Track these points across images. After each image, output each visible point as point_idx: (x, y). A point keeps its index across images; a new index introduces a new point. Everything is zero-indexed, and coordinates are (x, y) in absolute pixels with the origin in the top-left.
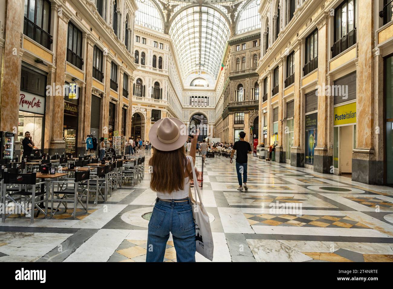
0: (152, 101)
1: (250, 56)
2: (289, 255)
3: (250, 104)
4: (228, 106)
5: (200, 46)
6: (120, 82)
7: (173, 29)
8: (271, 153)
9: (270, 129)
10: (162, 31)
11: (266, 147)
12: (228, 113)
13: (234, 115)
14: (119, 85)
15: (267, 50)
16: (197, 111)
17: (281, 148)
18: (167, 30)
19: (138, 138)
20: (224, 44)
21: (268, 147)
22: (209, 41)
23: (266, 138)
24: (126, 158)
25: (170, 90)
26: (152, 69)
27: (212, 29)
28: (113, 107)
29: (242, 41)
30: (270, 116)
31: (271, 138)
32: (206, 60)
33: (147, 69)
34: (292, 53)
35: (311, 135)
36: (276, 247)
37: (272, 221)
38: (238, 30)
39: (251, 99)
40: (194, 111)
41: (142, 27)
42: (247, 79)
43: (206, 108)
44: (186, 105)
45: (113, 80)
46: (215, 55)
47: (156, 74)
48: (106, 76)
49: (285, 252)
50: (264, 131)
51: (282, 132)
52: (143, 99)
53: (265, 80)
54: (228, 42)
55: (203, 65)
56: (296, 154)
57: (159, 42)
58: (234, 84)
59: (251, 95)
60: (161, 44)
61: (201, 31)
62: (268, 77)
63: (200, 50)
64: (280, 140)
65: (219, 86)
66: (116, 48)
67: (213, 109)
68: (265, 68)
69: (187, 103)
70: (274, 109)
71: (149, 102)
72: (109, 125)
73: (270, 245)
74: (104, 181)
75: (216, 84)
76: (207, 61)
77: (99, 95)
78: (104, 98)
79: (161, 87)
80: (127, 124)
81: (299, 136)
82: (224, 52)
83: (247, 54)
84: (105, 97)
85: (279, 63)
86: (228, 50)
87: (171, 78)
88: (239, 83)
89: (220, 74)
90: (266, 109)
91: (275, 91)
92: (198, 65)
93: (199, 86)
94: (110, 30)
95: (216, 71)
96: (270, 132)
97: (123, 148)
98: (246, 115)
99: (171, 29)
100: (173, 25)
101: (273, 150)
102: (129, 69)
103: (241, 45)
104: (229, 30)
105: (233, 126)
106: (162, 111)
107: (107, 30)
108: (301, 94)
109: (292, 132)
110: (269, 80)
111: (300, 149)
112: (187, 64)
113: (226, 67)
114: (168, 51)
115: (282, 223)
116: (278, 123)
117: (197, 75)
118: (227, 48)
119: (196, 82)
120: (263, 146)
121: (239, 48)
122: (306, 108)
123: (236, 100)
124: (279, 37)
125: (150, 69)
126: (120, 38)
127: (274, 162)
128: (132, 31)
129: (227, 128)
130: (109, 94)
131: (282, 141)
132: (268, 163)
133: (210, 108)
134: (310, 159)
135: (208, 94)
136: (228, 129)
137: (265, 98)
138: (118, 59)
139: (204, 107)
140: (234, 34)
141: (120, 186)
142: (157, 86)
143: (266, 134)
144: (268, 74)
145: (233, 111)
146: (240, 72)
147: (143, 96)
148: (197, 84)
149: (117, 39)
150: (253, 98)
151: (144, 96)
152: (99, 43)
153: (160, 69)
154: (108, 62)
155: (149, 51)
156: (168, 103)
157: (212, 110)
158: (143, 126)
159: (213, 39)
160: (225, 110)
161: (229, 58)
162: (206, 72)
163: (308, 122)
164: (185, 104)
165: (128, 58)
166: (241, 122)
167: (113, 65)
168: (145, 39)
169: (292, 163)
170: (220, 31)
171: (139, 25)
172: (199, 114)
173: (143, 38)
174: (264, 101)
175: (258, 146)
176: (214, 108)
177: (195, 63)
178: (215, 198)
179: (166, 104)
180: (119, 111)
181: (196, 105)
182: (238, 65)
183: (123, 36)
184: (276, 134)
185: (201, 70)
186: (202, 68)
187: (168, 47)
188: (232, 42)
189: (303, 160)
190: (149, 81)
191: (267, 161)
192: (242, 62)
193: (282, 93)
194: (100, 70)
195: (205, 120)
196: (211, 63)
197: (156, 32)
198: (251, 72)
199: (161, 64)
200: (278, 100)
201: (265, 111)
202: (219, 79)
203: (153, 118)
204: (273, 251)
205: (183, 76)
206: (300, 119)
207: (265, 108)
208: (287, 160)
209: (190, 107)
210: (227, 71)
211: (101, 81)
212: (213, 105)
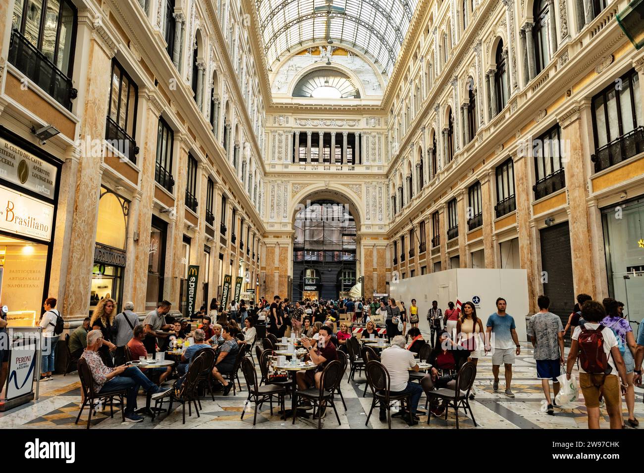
40: (308, 184)
43: (352, 171)
44: (280, 162)
67: (380, 176)
69: (283, 155)
75: (387, 88)
117: (315, 58)
119: (316, 85)
133: (369, 171)
135: (361, 125)
157: (375, 182)
162: (350, 47)
164: (276, 161)
176: (384, 171)
212: (377, 163)
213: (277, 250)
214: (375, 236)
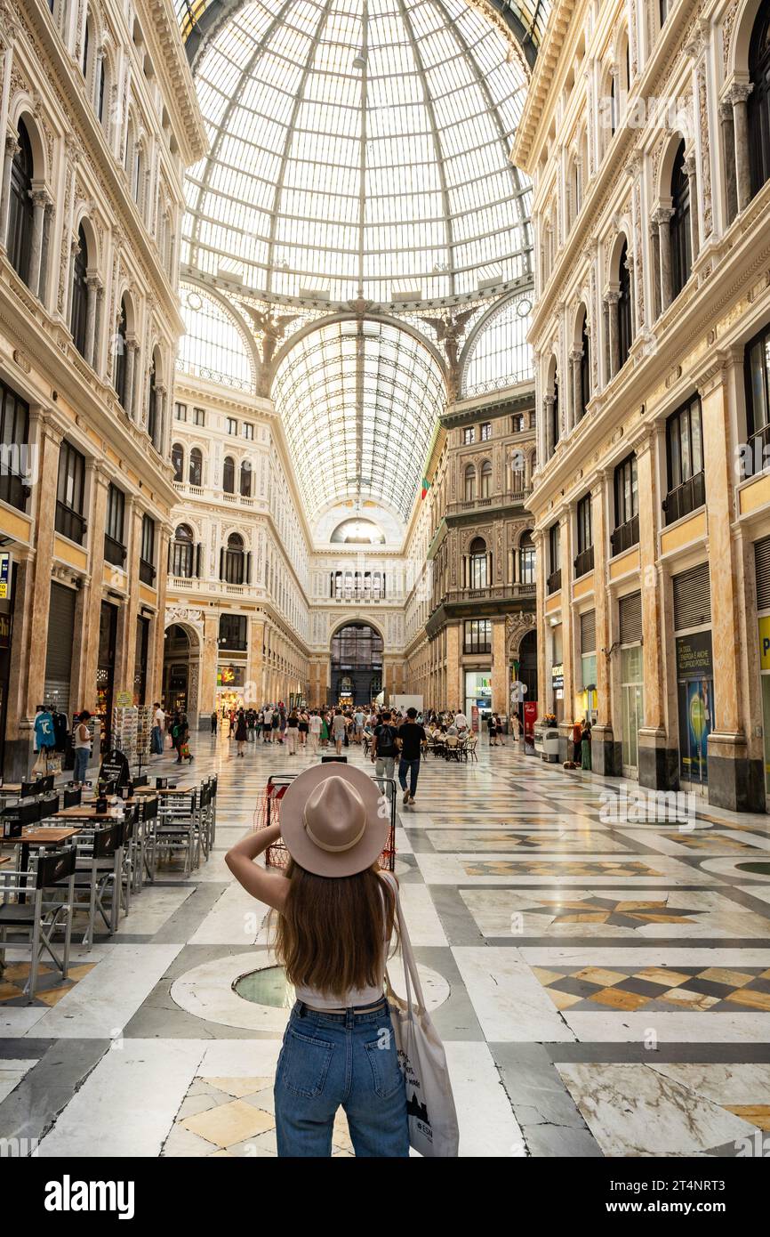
0: (222, 591)
1: (504, 458)
2: (691, 1119)
3: (509, 595)
4: (443, 601)
5: (360, 429)
6: (133, 543)
7: (281, 383)
8: (577, 746)
9: (572, 675)
10: (250, 388)
11: (563, 727)
12: (446, 622)
13: (461, 626)
14: (128, 551)
15: (556, 448)
16: (350, 615)
17: (608, 731)
18: (264, 386)
19: (180, 699)
20: (428, 425)
21: (570, 728)
22: (384, 416)
23: (562, 701)
24: (164, 783)
25: (274, 555)
26: (221, 497)
27: (394, 382)
28: (111, 615)
29: (480, 417)
30: (571, 637)
31: (577, 700)
32: (375, 468)
33: (207, 497)
34: (630, 458)
35: (696, 697)
36: (648, 1090)
37: (618, 993)
38: (468, 384)
39: (511, 580)
40: (341, 615)
41: (192, 377)
42: (498, 524)
43: (377, 605)
44: (320, 597)
45: (112, 536)
46: (403, 453)
47: (234, 511)
48: (94, 528)
49: (675, 1107)
50: (554, 679)
51: (608, 684)
52: (195, 585)
53: (553, 530)
54: (440, 417)
55: (369, 483)
56: (654, 752)
57: (242, 420)
58: (460, 539)
59: (511, 568)
60: (247, 424)
61: (362, 388)
62: (562, 523)
63: (360, 442)
64: (602, 707)
65: (416, 542)
66: (124, 446)
67: (399, 608)
68: (552, 498)
69: (323, 592)
70: (582, 617)
71: (212, 593)
72: (100, 667)
73: (626, 1081)
74: (111, 871)
75: (406, 535)
76: (380, 470)
77: (73, 581)
78: (86, 589)
79: (246, 549)
80: (151, 663)
81: (661, 697)
82: (430, 447)
83: (495, 452)
84: (89, 587)
85: (594, 484)
86: (440, 442)
87: (275, 522)
88: (472, 536)
89: (418, 507)
90: (557, 614)
91: (583, 564)
92: (354, 480)
93: (356, 541)
94: (106, 394)
95: (406, 499)
96: (572, 682)
97: (145, 741)
98: (496, 627)
99: (276, 381)
100: (281, 371)
101: (583, 735)
102: (158, 502)
103: (476, 426)
104: (443, 385)
105: (460, 660)
106: (249, 619)
107: (99, 394)
108: (662, 575)
109: (637, 684)
110: (563, 530)
111: (665, 737)
112: (321, 479)
113: (436, 489)
114: (269, 444)
115: (648, 999)
116: (595, 656)
117: (349, 509)
118: (439, 435)
119: (349, 531)
120: (553, 724)
121: (471, 436)
122: (676, 616)
123: (468, 585)
124: (588, 413)
125: (216, 495)
126: (133, 417)
127: (588, 772)
128: (169, 394)
129: (442, 666)
130: (99, 579)
131: (609, 712)
132: (573, 777)
133: (391, 605)
134: (695, 766)
135: (384, 566)
136: (445, 668)
137: (554, 584)
138: (130, 477)
139: (372, 603)
140: (457, 397)
141: (149, 875)
142: (235, 546)
143: (562, 688)
144: (561, 516)
145: (460, 617)
146: (476, 504)
147: (194, 576)
148: (352, 536)
149: (125, 419)
150: (517, 579)
151: (198, 575)
152: (78, 433)
153: (246, 497)
154: (99, 486)
155: (213, 444)
156: (267, 596)
157: (395, 613)
158: (194, 664)
159: (398, 408)
160: (434, 612)
161: (445, 462)
162: (377, 501)
163: (684, 657)
164: (318, 596)
165: (157, 470)
166: (484, 649)
167: (114, 492)
168: (203, 411)
169: (643, 779)
170: (416, 388)
171: (186, 370)
172: (359, 624)
173: (197, 410)
174: (551, 592)
175: (539, 722)
176: (403, 604)
177: (344, 475)
178: (439, 912)
179: (263, 598)
180: (128, 626)
181: (348, 597)
182: (469, 484)
183: (144, 410)
184: (592, 688)
185: (362, 496)
186: (365, 490)
187: (268, 432)
188: (451, 419)
189: (673, 771)
190: (214, 532)
191: (569, 771)
192: (482, 476)
193: (605, 568)
194: (76, 510)
195: (376, 642)
196: (391, 475)
197: (235, 391)
198: (509, 503)
199: (247, 481)
200: (595, 590)
201: (554, 621)
202: (414, 522)
203: (224, 640)
204: (641, 1104)
205: (311, 513)
206: (659, 647)
207: (554, 612)
208: (627, 766)
209: (332, 602)
210: (438, 499)
211: (80, 541)
212: (397, 598)
213: (318, 667)
214: (395, 656)
